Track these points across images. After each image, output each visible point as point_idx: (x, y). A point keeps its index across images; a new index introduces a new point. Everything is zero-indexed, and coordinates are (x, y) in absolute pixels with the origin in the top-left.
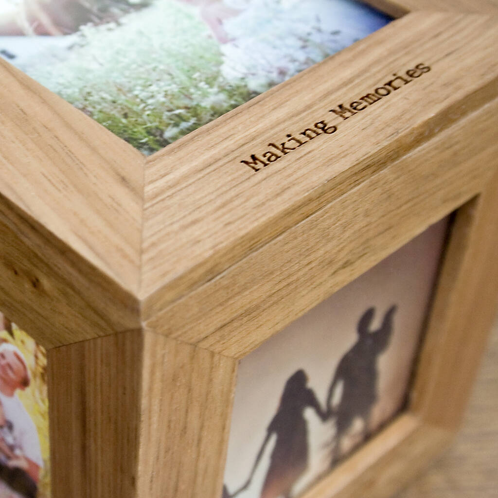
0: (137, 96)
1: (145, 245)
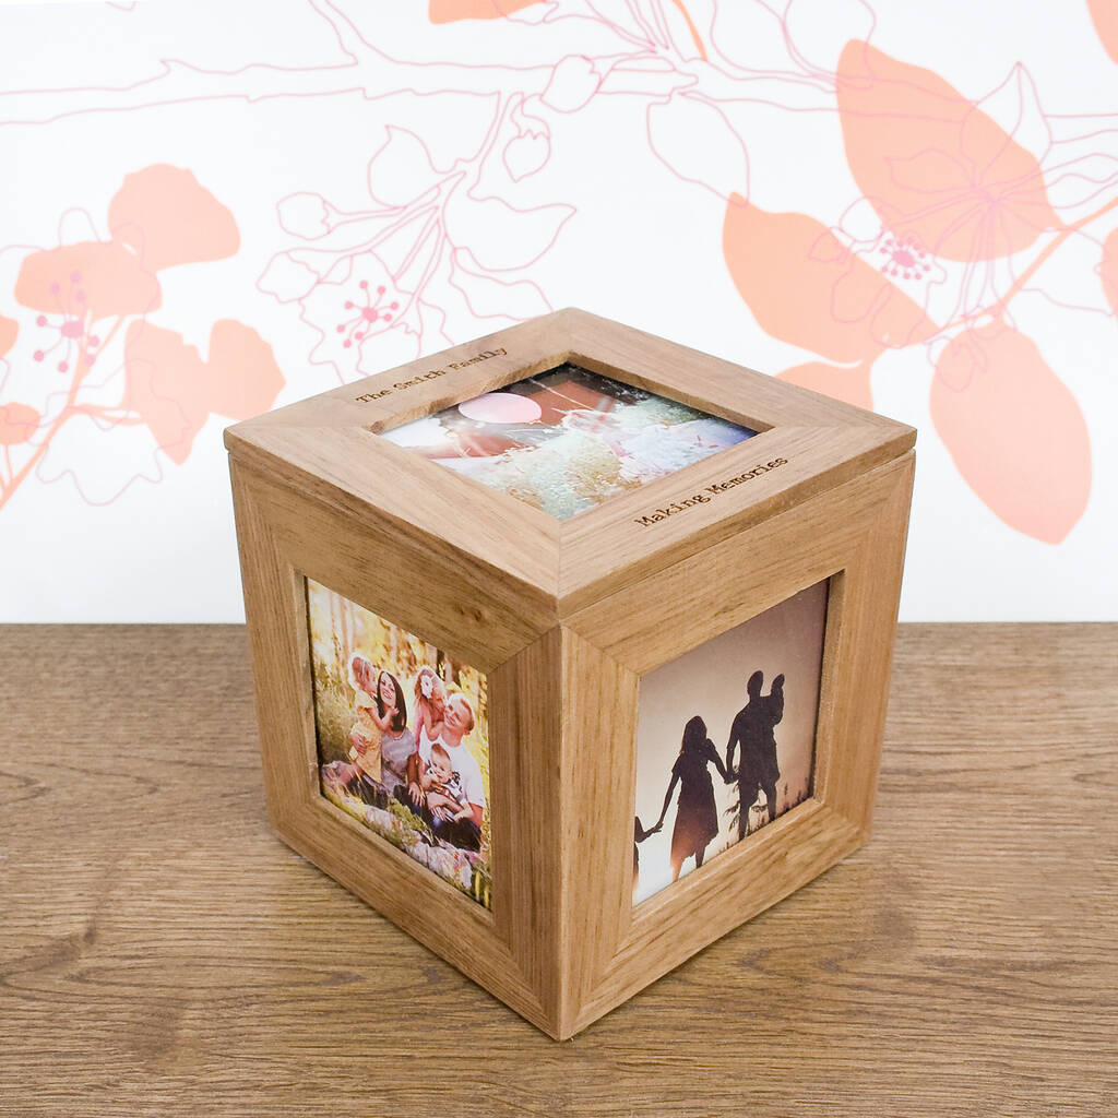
0: (552, 491)
1: (562, 569)
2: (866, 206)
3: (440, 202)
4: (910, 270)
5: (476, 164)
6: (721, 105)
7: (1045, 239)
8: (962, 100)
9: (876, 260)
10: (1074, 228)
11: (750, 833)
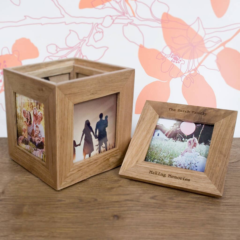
0: (161, 153)
2: (168, 47)
3: (80, 46)
4: (177, 61)
5: (88, 38)
6: (138, 26)
7: (205, 55)
8: (187, 25)
9: (170, 59)
10: (210, 52)
11: (101, 152)
